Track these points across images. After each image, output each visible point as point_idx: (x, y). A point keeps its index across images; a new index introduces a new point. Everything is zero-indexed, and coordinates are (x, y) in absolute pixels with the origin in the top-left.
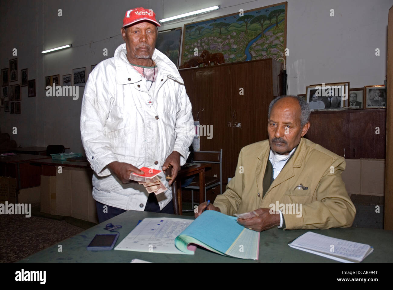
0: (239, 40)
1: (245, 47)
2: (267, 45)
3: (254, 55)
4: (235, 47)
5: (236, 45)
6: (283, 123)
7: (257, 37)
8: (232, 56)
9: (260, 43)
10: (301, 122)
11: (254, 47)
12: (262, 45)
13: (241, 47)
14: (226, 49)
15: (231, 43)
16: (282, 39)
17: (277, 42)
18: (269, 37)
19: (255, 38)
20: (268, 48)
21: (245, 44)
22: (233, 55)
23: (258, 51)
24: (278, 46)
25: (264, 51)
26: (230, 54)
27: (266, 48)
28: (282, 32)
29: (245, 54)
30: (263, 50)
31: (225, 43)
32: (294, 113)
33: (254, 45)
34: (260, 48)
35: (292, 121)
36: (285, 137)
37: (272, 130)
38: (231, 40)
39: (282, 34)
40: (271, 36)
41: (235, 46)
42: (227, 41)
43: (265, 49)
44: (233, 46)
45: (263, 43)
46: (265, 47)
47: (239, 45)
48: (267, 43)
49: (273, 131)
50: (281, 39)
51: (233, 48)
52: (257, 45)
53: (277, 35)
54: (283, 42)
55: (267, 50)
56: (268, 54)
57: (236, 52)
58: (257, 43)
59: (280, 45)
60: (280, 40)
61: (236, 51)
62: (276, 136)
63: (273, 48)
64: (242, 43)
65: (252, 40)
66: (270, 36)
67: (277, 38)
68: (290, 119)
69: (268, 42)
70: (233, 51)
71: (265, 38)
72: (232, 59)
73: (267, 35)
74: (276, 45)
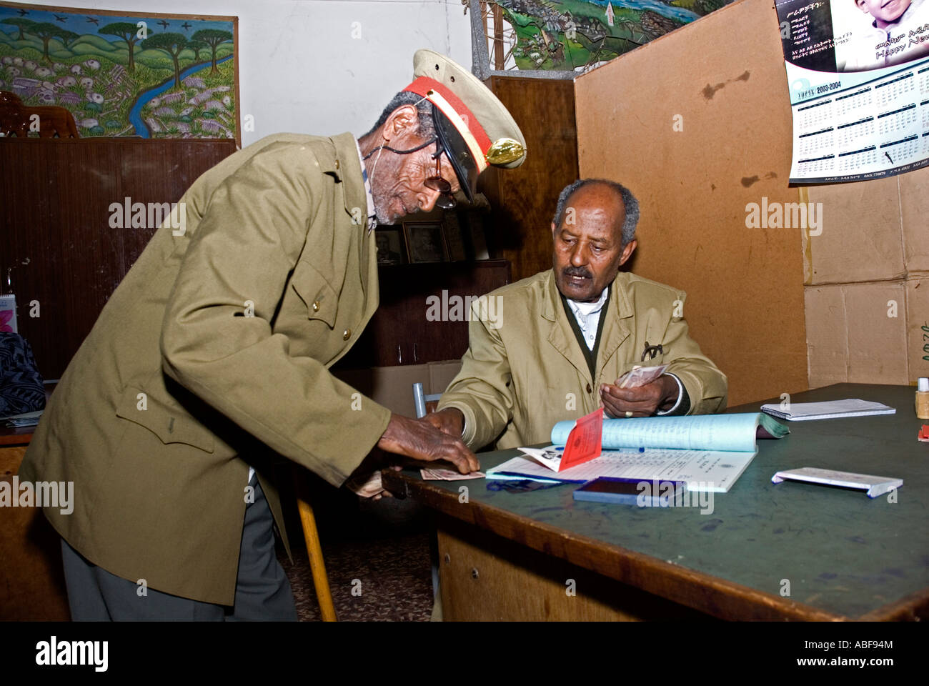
0: (109, 83)
1: (129, 104)
2: (190, 110)
3: (156, 128)
4: (100, 101)
5: (101, 96)
6: (589, 237)
7: (162, 84)
8: (92, 123)
9: (171, 101)
10: (623, 238)
11: (156, 108)
12: (178, 106)
13: (117, 102)
14: (70, 102)
15: (85, 86)
16: (229, 101)
17: (216, 105)
18: (195, 90)
19: (157, 86)
20: (195, 117)
21: (128, 96)
22: (92, 121)
23: (167, 119)
24: (220, 116)
25: (183, 121)
26: (82, 115)
27: (188, 116)
28: (227, 83)
29: (129, 123)
30: (179, 120)
31: (66, 84)
32: (613, 220)
33: (155, 103)
34: (171, 112)
35: (606, 236)
36: (590, 265)
37: (565, 249)
38: (86, 80)
39: (226, 88)
40: (201, 90)
41: (98, 97)
42: (71, 80)
43: (186, 118)
44: (91, 97)
45: (180, 102)
46: (185, 113)
47: (110, 96)
48: (191, 105)
49: (567, 251)
50: (227, 100)
51: (93, 103)
52: (163, 105)
53: (215, 90)
54: (231, 109)
55: (190, 120)
56: (194, 132)
57: (101, 115)
58: (162, 101)
59: (224, 113)
60: (224, 102)
61: (101, 112)
62: (574, 263)
63: (207, 118)
64: (120, 94)
65: (148, 89)
66: (198, 88)
67: (217, 96)
68: (604, 232)
69: (192, 101)
70: (95, 111)
71: (184, 92)
72: (90, 130)
73: (189, 85)
74: (214, 113)
